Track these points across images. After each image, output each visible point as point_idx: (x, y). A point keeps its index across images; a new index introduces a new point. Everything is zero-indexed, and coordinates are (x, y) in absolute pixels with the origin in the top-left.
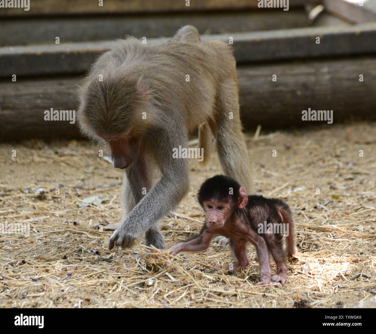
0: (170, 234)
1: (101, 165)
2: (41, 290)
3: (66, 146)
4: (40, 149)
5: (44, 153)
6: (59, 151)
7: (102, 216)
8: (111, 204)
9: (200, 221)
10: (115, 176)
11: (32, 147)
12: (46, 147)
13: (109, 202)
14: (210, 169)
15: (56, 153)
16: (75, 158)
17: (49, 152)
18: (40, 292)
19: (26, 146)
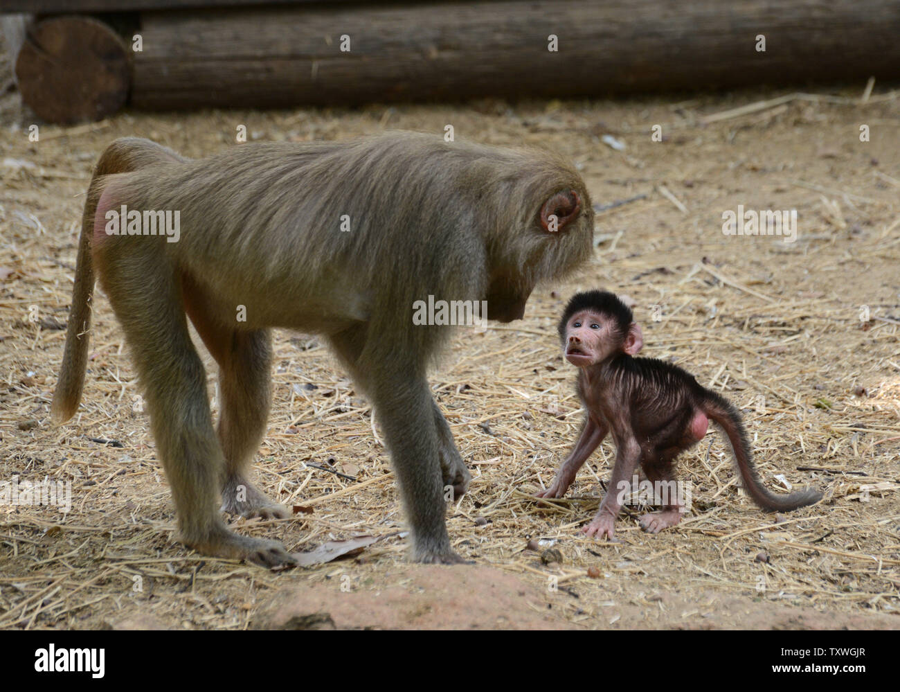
0: (711, 322)
1: (598, 152)
2: (495, 453)
3: (543, 110)
4: (499, 115)
5: (506, 123)
6: (531, 120)
7: (598, 278)
8: (612, 249)
9: (763, 294)
10: (622, 178)
11: (487, 112)
12: (510, 112)
13: (610, 246)
14: (785, 167)
15: (526, 125)
16: (557, 138)
17: (513, 121)
18: (493, 456)
19: (477, 110)
